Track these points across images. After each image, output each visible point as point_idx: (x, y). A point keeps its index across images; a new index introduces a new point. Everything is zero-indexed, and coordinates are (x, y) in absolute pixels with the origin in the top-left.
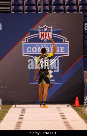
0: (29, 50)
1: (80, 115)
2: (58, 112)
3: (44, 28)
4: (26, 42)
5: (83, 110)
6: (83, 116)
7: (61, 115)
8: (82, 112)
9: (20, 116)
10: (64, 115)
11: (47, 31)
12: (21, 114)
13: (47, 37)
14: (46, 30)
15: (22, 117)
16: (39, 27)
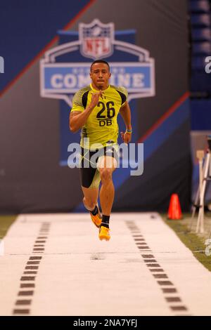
0: (58, 81)
1: (183, 240)
2: (129, 231)
3: (92, 28)
4: (50, 62)
5: (189, 227)
6: (189, 242)
7: (136, 240)
8: (187, 232)
9: (37, 242)
10: (142, 240)
11: (100, 35)
12: (39, 238)
13: (100, 50)
14: (97, 32)
15: (42, 246)
16: (82, 26)
